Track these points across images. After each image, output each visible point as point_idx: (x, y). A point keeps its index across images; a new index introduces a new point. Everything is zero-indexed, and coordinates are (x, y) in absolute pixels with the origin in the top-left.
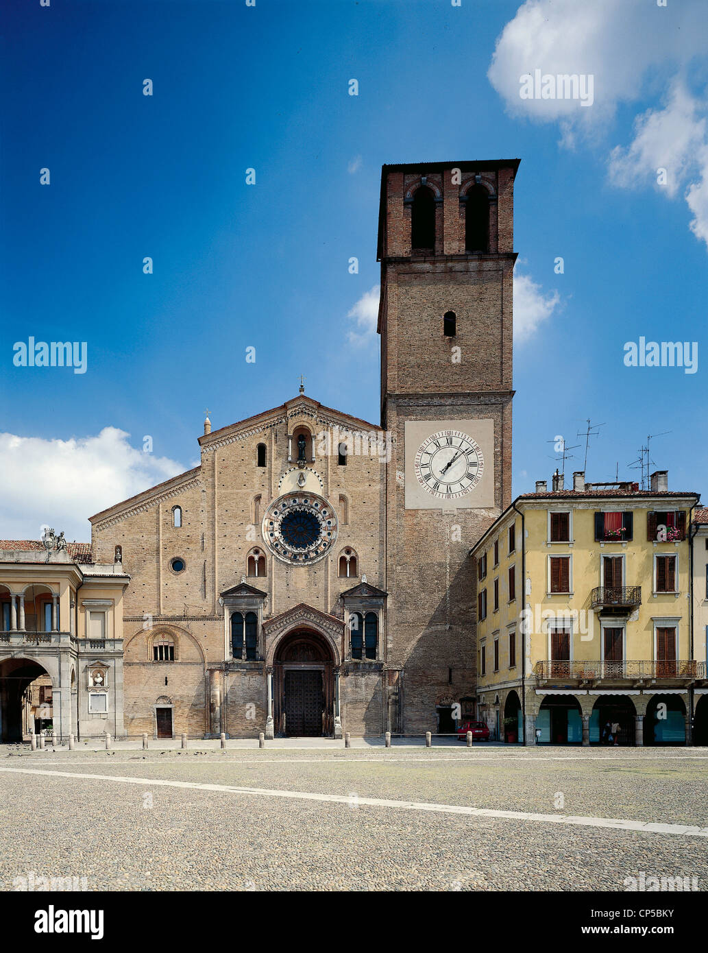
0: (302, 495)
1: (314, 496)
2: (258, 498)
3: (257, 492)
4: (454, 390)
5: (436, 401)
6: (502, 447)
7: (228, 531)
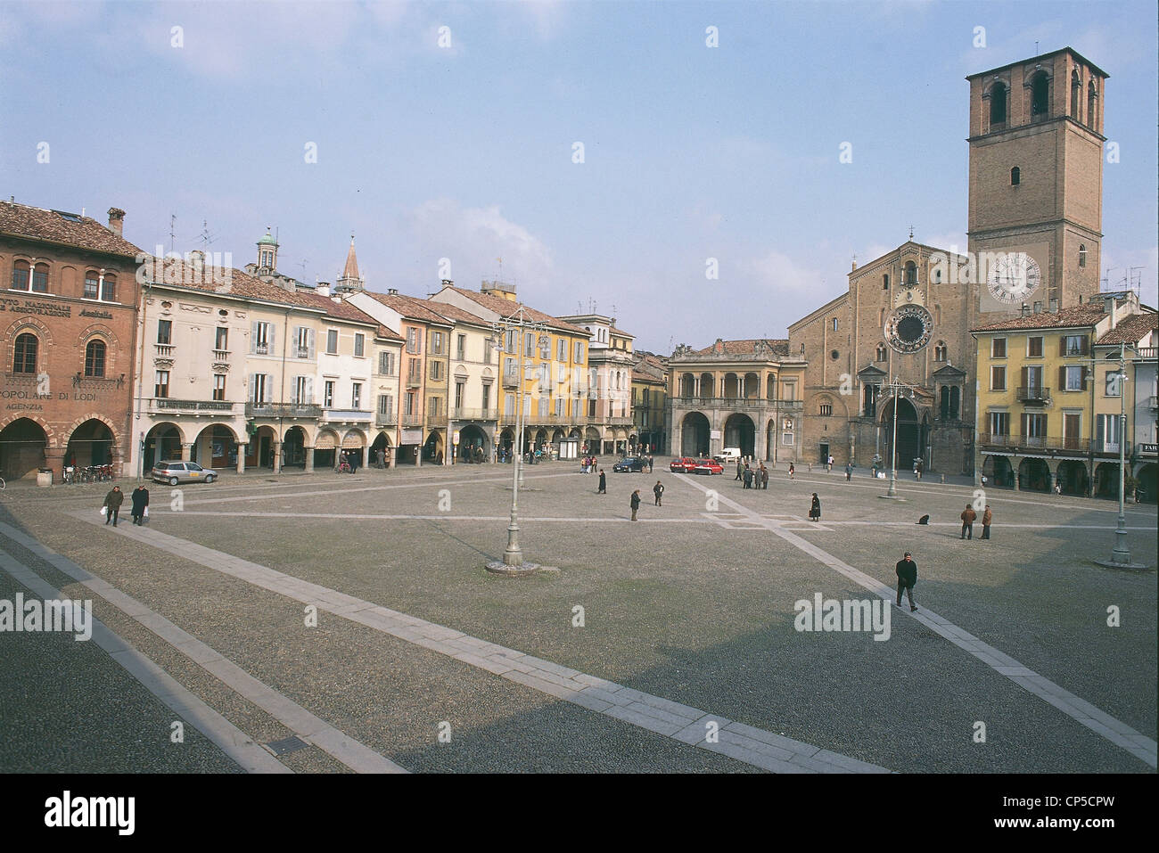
0: (911, 306)
1: (919, 307)
2: (883, 310)
3: (881, 306)
4: (1017, 224)
5: (1003, 233)
6: (1055, 262)
7: (864, 333)
